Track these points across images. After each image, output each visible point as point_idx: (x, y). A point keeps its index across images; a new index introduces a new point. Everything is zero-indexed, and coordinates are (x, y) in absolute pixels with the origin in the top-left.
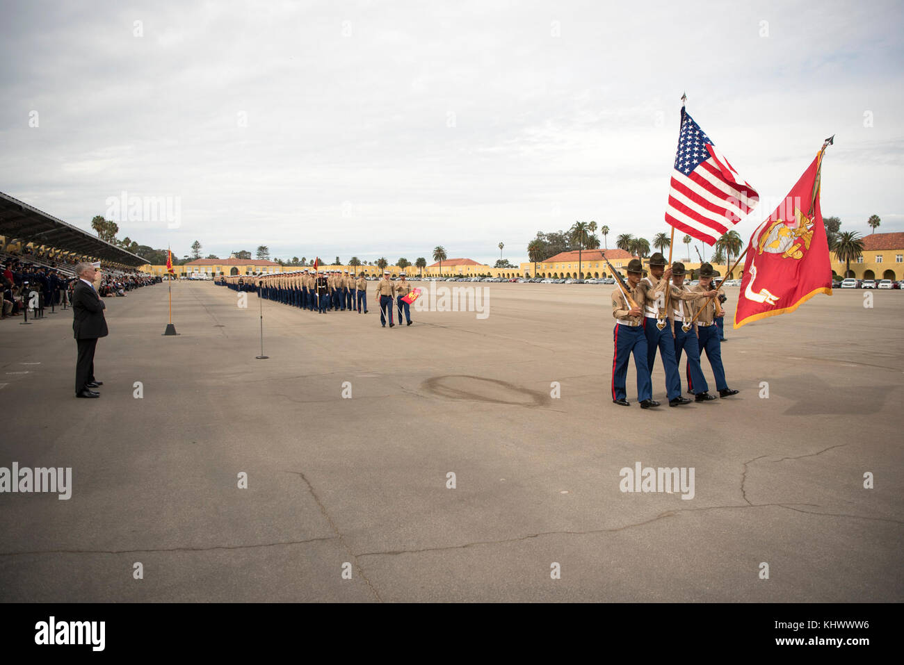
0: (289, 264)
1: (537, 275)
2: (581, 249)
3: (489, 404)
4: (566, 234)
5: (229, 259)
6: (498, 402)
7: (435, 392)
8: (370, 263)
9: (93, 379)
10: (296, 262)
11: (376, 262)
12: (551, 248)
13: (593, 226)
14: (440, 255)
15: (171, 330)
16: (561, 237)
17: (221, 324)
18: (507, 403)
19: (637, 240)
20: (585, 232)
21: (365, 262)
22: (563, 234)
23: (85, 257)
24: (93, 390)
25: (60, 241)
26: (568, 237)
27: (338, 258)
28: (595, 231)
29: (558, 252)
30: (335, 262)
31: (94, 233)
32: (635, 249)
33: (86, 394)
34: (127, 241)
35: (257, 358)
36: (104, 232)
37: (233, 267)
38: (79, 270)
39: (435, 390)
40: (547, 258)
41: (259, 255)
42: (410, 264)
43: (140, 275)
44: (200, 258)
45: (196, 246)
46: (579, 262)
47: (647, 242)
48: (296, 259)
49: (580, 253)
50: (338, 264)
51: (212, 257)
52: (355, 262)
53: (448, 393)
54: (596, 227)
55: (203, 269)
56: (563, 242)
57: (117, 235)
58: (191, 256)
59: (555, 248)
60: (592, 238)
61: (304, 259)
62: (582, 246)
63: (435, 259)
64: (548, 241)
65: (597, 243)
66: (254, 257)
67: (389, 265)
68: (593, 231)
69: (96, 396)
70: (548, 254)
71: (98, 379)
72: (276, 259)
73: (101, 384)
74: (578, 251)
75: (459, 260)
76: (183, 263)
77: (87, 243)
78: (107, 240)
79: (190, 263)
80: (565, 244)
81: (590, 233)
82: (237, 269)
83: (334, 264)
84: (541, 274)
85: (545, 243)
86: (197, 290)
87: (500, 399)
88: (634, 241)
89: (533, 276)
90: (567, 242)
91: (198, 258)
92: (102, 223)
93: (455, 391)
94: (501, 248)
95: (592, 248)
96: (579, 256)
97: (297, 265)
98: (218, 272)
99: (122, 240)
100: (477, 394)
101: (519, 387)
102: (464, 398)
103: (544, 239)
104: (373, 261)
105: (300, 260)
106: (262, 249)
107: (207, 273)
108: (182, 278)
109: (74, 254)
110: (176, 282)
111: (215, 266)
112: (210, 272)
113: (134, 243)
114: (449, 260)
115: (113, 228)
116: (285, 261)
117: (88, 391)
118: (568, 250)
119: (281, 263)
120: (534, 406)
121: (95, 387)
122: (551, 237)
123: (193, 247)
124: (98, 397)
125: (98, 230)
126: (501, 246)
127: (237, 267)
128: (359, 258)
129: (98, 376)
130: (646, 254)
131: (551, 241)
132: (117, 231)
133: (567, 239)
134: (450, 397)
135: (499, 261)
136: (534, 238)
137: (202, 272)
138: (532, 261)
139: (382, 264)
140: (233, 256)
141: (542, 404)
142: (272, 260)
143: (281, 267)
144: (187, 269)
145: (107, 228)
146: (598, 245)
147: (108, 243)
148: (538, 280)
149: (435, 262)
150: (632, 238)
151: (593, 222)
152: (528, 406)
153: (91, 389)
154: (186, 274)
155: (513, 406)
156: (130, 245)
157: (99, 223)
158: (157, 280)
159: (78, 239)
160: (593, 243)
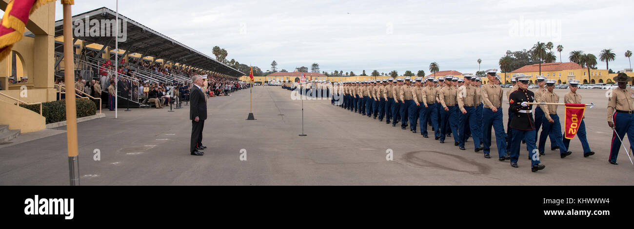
0: (332, 76)
1: (507, 82)
2: (540, 63)
3: (446, 171)
4: (528, 52)
5: (294, 72)
6: (452, 170)
7: (410, 162)
8: (386, 74)
9: (201, 144)
10: (336, 74)
11: (390, 74)
12: (517, 62)
13: (550, 45)
14: (434, 68)
15: (251, 117)
16: (525, 54)
17: (282, 114)
18: (459, 171)
19: (585, 55)
20: (543, 50)
21: (383, 74)
22: (526, 52)
23: (208, 71)
24: (200, 151)
25: (193, 62)
26: (530, 54)
27: (364, 71)
28: (552, 49)
29: (522, 65)
30: (362, 73)
31: (213, 57)
32: (584, 62)
33: (196, 153)
34: (233, 61)
35: (300, 135)
36: (219, 56)
37: (296, 77)
38: (194, 80)
39: (411, 160)
40: (515, 69)
41: (313, 69)
42: (413, 75)
43: (239, 82)
44: (276, 71)
45: (274, 64)
46: (539, 73)
47: (594, 57)
48: (336, 72)
49: (540, 66)
50: (364, 75)
51: (284, 71)
52: (375, 74)
53: (417, 162)
54: (552, 46)
55: (278, 79)
56: (527, 58)
57: (226, 58)
58: (271, 70)
59: (520, 63)
60: (550, 54)
61: (342, 72)
62: (541, 60)
63: (431, 72)
64: (515, 57)
65: (554, 58)
66: (310, 71)
67: (399, 75)
68: (550, 49)
69: (201, 154)
70: (515, 67)
71: (204, 145)
72: (323, 72)
73: (205, 147)
74: (538, 64)
75: (448, 71)
76: (266, 75)
77: (208, 63)
78: (221, 61)
79: (271, 75)
80: (529, 59)
81: (548, 51)
82: (299, 79)
83: (361, 75)
84: (509, 82)
85: (513, 59)
86: (272, 92)
87: (455, 168)
88: (583, 56)
89: (504, 83)
90: (529, 57)
91: (275, 71)
92: (218, 51)
93: (425, 161)
94: (480, 63)
95: (550, 62)
96: (539, 68)
97: (337, 76)
98: (287, 81)
99: (230, 61)
100: (439, 164)
101: (470, 161)
102: (429, 166)
103: (512, 55)
104: (388, 73)
105: (339, 72)
106: (315, 66)
107: (280, 81)
108: (265, 84)
109: (201, 70)
110: (261, 87)
111: (285, 77)
112: (282, 80)
113: (237, 62)
114: (441, 72)
115: (224, 53)
116: (329, 73)
117: (197, 151)
118: (531, 63)
119: (327, 75)
120: (478, 174)
121: (202, 149)
122: (518, 54)
123: (272, 65)
124: (202, 155)
125: (216, 55)
126: (479, 61)
127: (299, 77)
128: (378, 71)
129: (204, 143)
130: (594, 66)
131: (517, 57)
132: (226, 55)
133: (530, 56)
134: (420, 165)
135: (478, 72)
136: (504, 55)
137: (278, 80)
138: (502, 72)
139: (394, 74)
140: (297, 70)
141: (484, 173)
142: (321, 73)
143: (327, 77)
144: (268, 79)
145: (221, 54)
146: (555, 59)
147: (222, 63)
148: (507, 85)
149: (430, 73)
150: (582, 54)
151: (550, 43)
152: (473, 173)
153: (199, 150)
154: (267, 81)
155: (462, 173)
156: (234, 64)
157: (216, 50)
158: (249, 86)
159: (204, 60)
160: (550, 58)
